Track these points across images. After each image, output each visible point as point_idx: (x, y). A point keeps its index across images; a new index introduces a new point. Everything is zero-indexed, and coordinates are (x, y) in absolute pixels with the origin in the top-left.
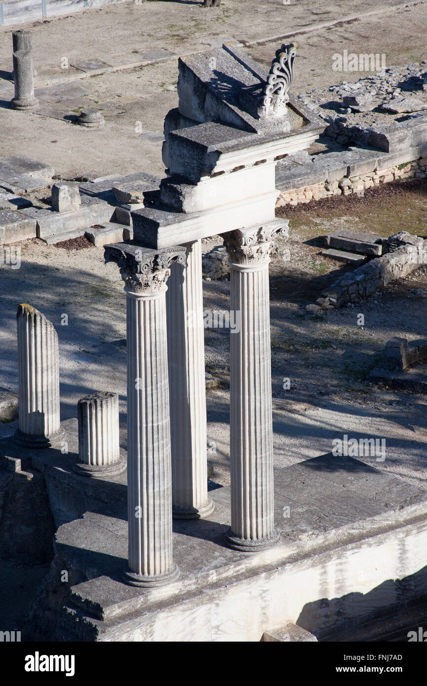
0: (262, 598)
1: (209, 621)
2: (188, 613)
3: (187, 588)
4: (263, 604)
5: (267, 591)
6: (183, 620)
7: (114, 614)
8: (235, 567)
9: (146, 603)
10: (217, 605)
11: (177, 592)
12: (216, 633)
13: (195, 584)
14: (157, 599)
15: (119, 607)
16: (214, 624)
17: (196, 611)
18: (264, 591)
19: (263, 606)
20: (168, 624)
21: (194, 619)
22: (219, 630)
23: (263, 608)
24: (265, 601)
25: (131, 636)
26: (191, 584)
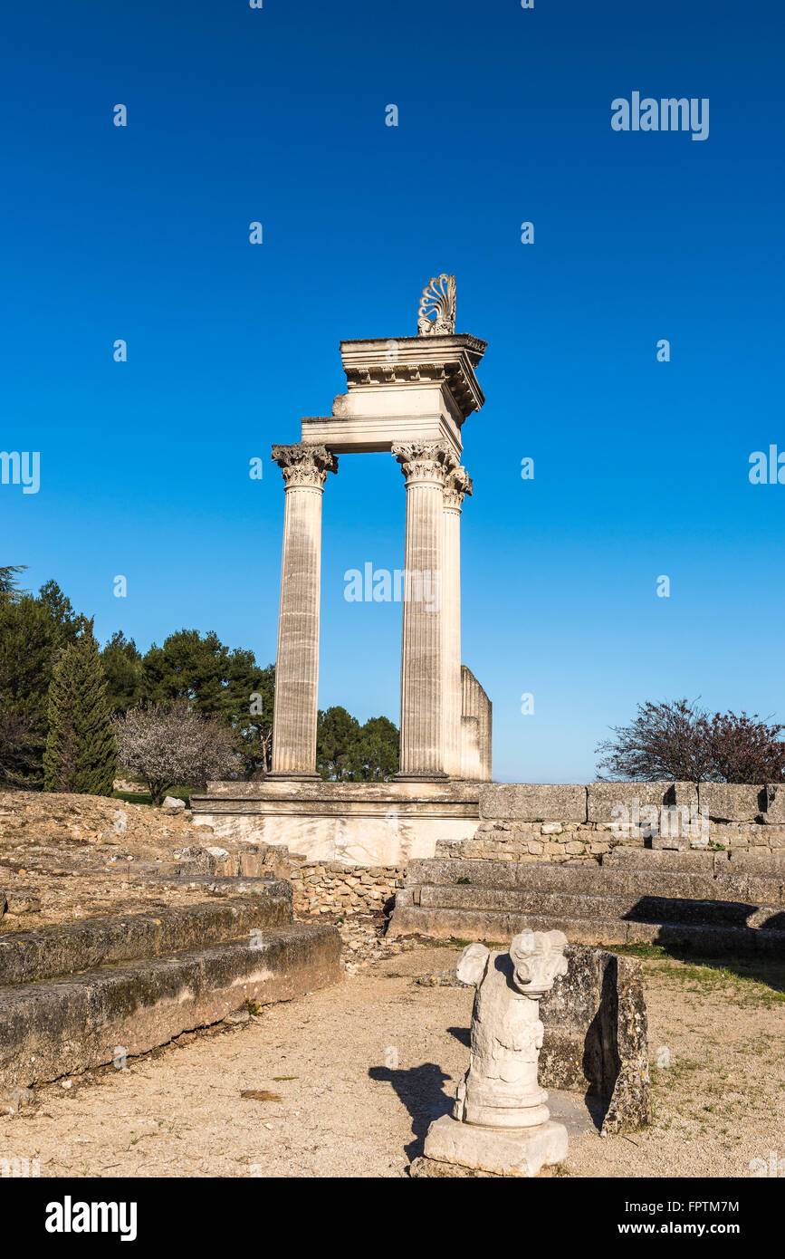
0: (403, 834)
1: (333, 838)
2: (306, 819)
3: (307, 792)
4: (404, 842)
5: (409, 828)
6: (301, 825)
7: (219, 790)
8: (368, 787)
9: (256, 792)
10: (344, 823)
11: (294, 792)
12: (341, 854)
13: (316, 790)
14: (270, 792)
15: (225, 786)
16: (339, 842)
17: (317, 821)
18: (405, 828)
19: (403, 843)
20: (281, 823)
21: (314, 828)
22: (344, 852)
23: (403, 846)
24: (407, 839)
25: (237, 821)
26: (312, 790)
